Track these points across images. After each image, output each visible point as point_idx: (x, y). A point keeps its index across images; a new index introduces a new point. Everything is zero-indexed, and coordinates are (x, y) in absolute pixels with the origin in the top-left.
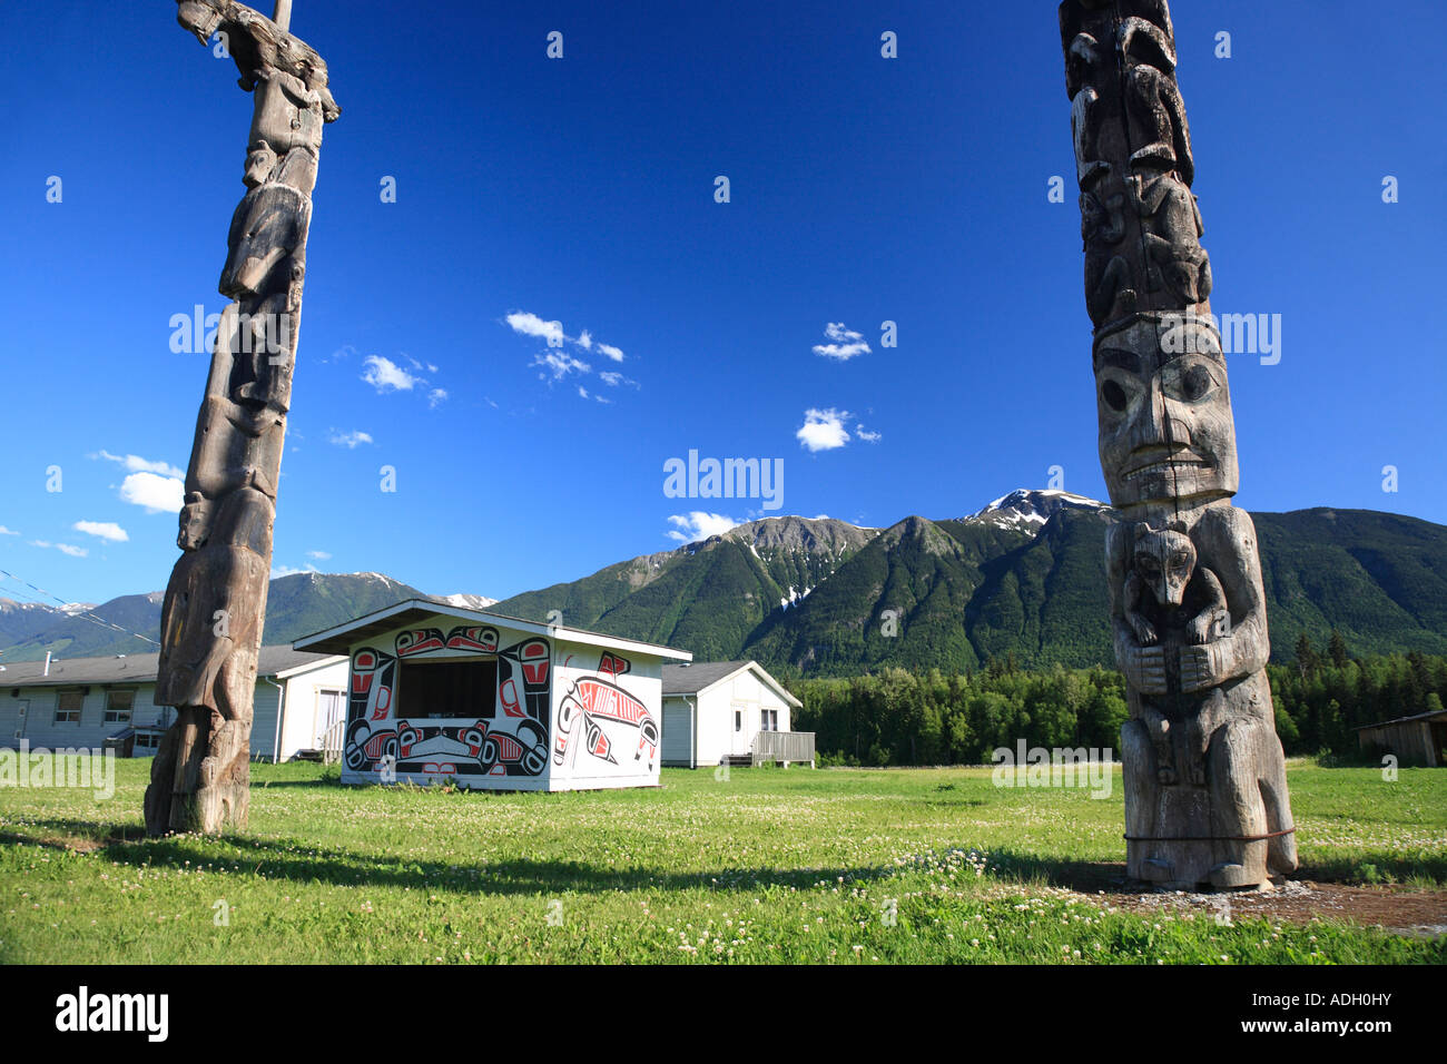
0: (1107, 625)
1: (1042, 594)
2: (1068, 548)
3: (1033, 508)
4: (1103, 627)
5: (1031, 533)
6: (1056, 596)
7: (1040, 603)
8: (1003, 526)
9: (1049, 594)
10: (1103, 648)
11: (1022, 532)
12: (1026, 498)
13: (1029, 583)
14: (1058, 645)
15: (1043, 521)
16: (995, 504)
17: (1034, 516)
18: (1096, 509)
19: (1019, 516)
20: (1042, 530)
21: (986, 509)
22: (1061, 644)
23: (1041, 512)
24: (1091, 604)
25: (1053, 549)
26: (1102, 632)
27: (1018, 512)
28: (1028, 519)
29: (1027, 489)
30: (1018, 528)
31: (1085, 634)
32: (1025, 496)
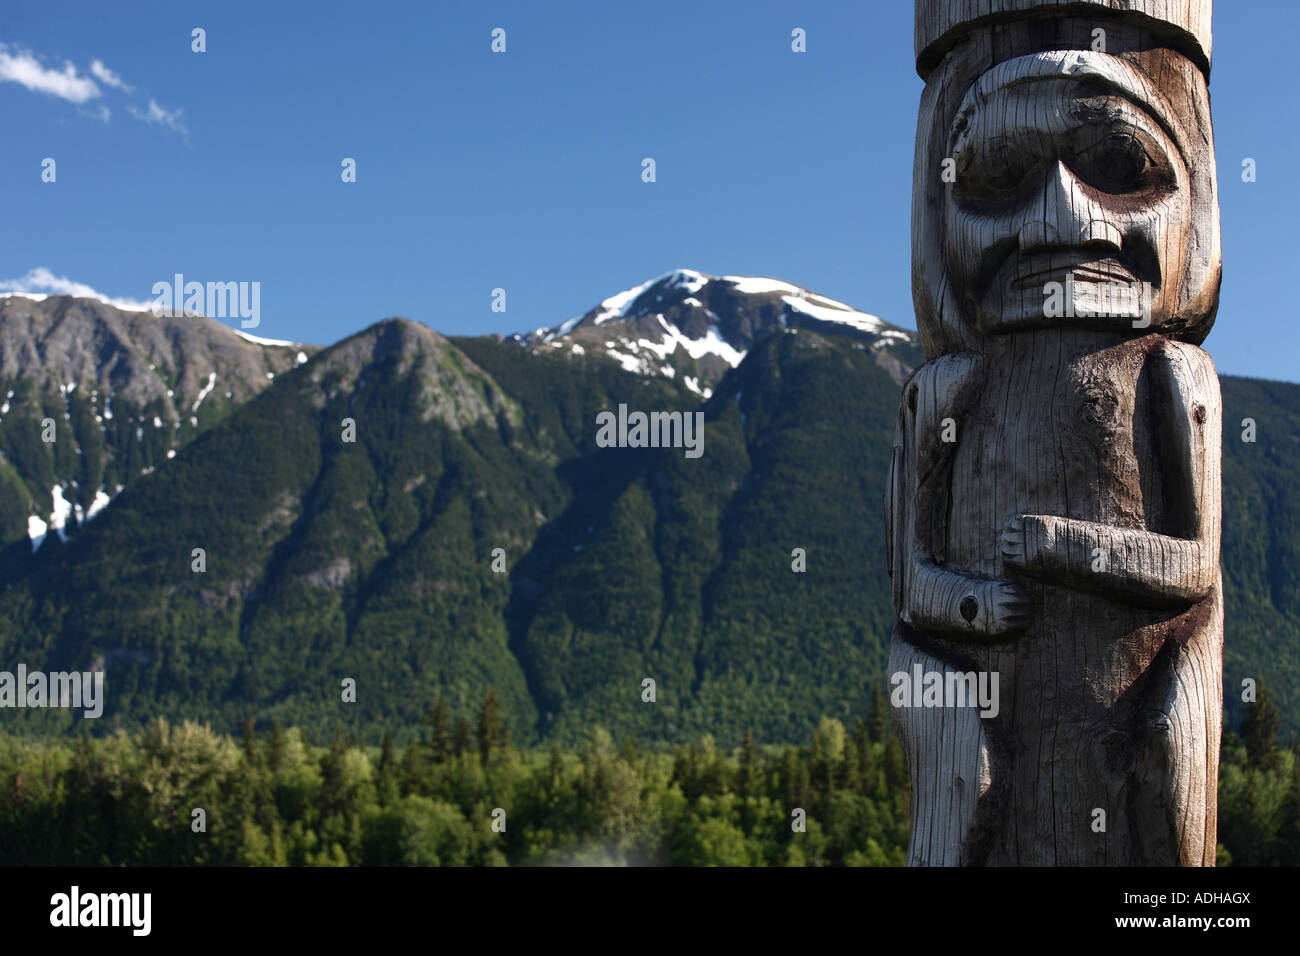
0: (869, 636)
1: (713, 546)
2: (789, 433)
3: (709, 322)
4: (859, 640)
5: (702, 386)
6: (747, 555)
7: (708, 569)
8: (630, 364)
9: (729, 546)
10: (853, 693)
11: (678, 383)
12: (697, 295)
13: (683, 518)
14: (741, 681)
15: (734, 357)
16: (617, 304)
17: (711, 345)
18: (867, 337)
19: (673, 339)
20: (729, 382)
21: (593, 314)
22: (749, 680)
23: (730, 336)
24: (833, 580)
25: (752, 435)
26: (854, 652)
27: (673, 330)
28: (697, 349)
29: (703, 272)
30: (669, 372)
31: (812, 656)
32: (694, 288)
